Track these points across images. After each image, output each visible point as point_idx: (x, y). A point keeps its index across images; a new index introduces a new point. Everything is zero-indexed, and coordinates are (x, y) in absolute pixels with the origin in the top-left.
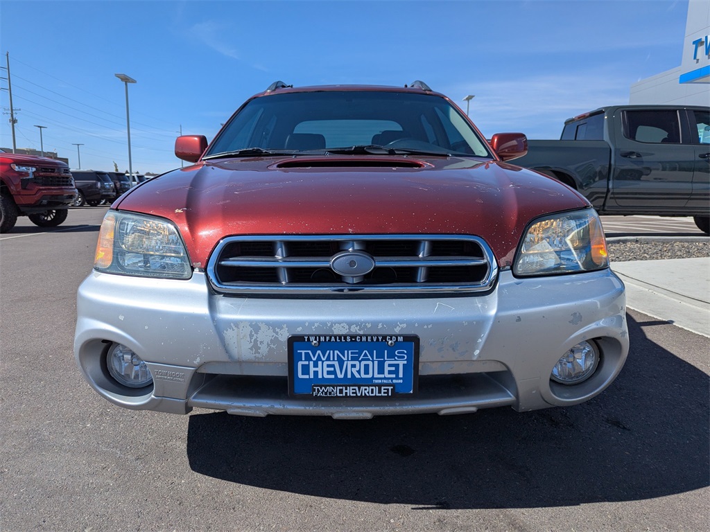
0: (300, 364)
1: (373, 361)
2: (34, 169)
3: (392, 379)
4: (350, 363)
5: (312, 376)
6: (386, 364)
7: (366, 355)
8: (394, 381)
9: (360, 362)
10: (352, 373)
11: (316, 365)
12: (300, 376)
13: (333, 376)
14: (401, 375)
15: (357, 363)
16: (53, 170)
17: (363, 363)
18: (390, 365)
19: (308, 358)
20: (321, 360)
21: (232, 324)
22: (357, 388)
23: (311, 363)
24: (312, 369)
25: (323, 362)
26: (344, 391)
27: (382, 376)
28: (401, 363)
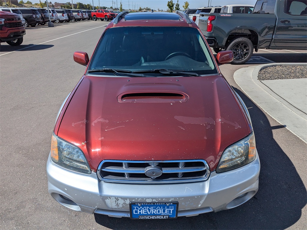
0: (134, 210)
1: (161, 209)
2: (4, 20)
3: (168, 214)
4: (152, 210)
5: (139, 213)
6: (166, 210)
7: (158, 208)
8: (169, 214)
9: (156, 210)
10: (153, 212)
11: (140, 210)
12: (134, 213)
13: (146, 213)
14: (171, 213)
15: (155, 210)
16: (13, 20)
17: (157, 210)
18: (167, 210)
19: (137, 208)
20: (142, 209)
21: (108, 198)
22: (155, 217)
23: (138, 210)
24: (139, 212)
25: (143, 210)
26: (151, 217)
27: (165, 213)
28: (172, 210)
